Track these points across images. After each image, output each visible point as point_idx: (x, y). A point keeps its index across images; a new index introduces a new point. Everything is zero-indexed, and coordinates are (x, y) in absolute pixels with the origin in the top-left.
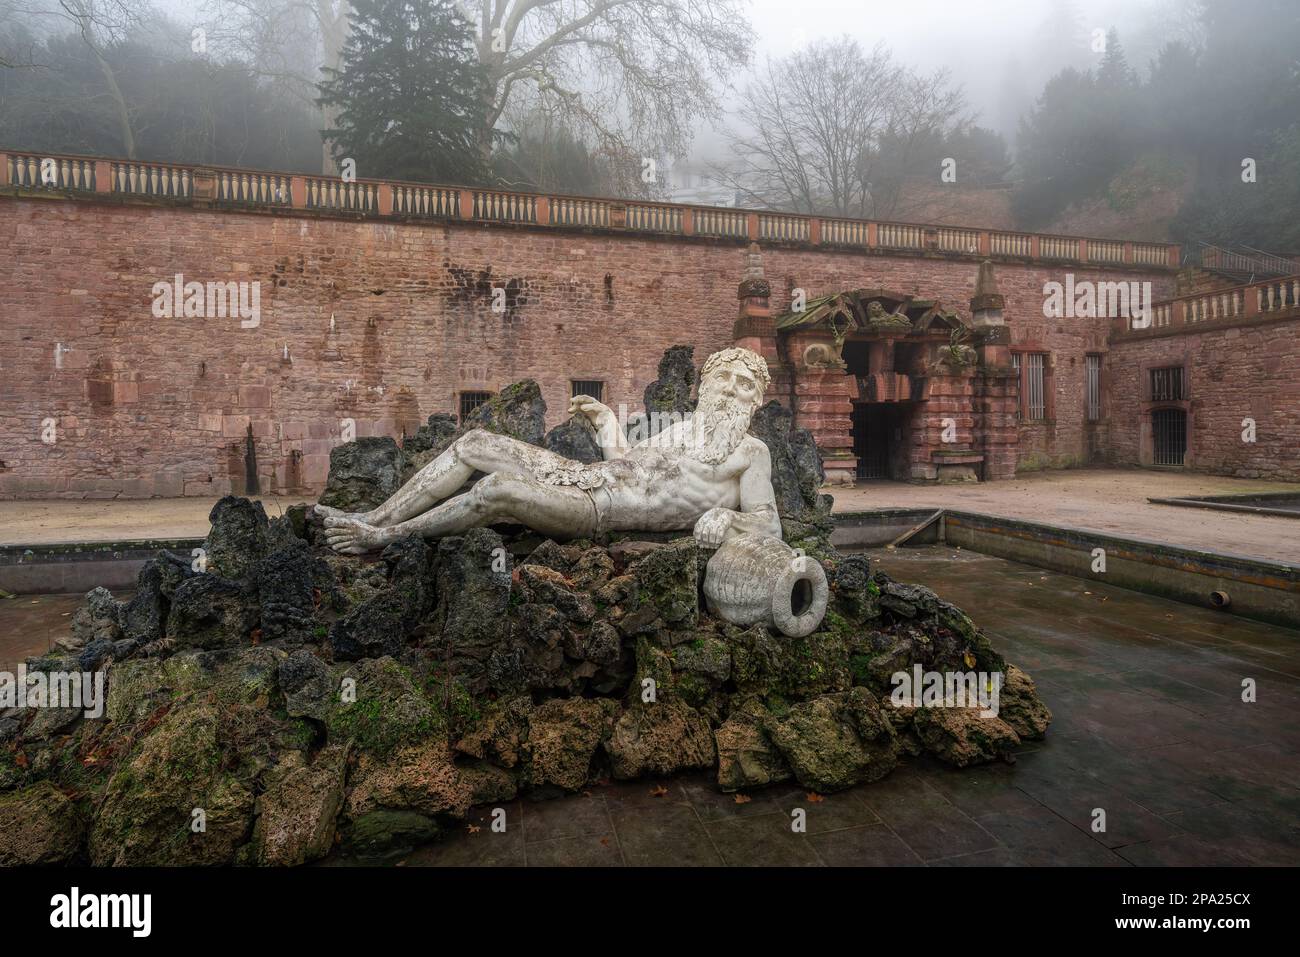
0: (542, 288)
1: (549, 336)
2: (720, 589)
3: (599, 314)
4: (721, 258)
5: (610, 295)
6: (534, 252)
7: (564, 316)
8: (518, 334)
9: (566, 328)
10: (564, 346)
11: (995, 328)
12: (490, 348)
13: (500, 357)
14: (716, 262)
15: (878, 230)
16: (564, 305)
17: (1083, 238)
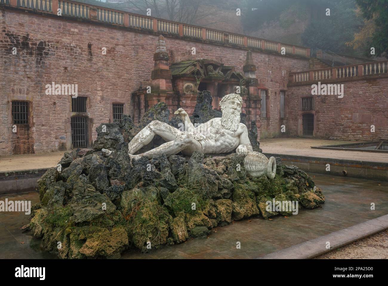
0: (56, 47)
1: (60, 73)
2: (250, 168)
3: (86, 62)
4: (141, 39)
5: (90, 54)
6: (52, 28)
7: (68, 63)
8: (44, 71)
9: (69, 69)
10: (68, 78)
11: (253, 79)
12: (28, 78)
13: (34, 83)
14: (140, 41)
15: (206, 32)
16: (68, 57)
17: (279, 43)
